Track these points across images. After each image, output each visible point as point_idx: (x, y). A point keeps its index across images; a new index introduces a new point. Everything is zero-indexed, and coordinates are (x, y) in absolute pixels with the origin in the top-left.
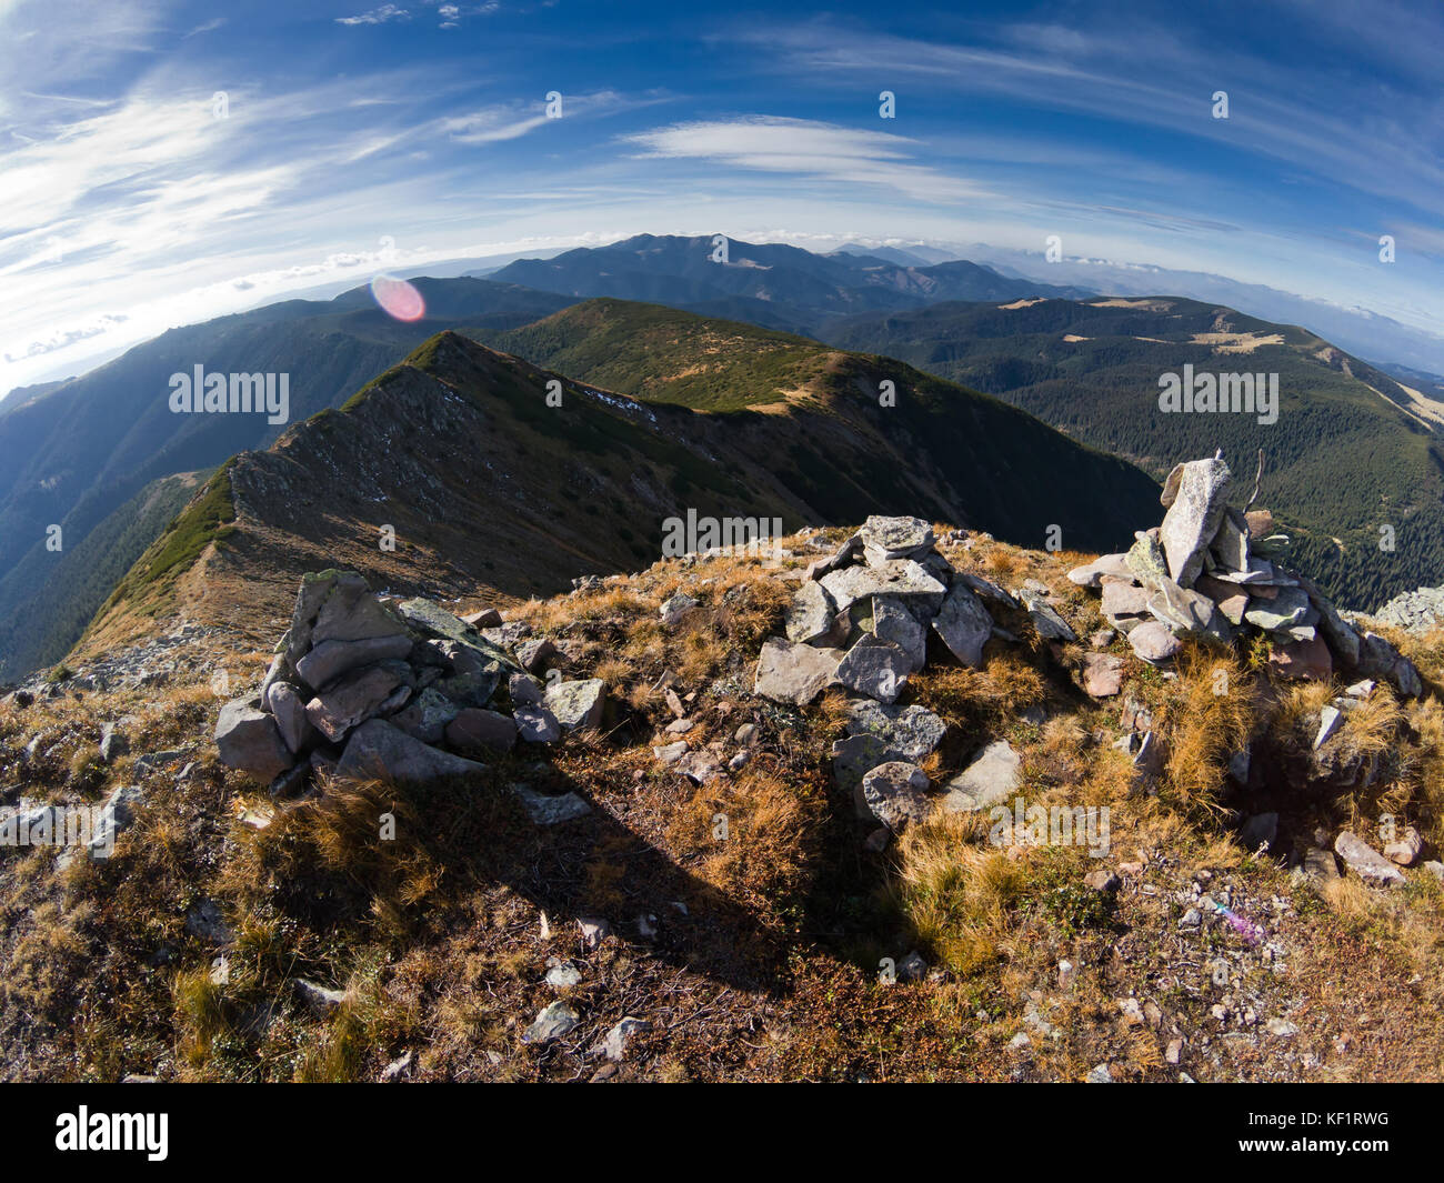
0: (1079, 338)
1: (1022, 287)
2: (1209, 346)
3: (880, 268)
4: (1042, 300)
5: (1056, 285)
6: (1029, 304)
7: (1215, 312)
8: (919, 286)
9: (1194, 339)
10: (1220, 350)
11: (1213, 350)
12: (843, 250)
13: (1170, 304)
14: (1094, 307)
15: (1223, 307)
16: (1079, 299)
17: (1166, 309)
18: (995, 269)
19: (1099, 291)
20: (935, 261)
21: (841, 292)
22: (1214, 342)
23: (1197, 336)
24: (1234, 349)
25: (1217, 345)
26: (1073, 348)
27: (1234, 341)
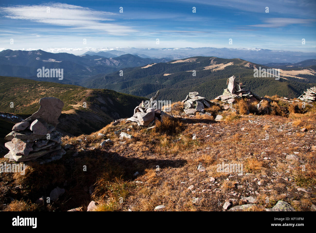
0: (169, 74)
1: (148, 60)
2: (210, 70)
3: (100, 59)
4: (155, 64)
5: (159, 58)
6: (151, 66)
7: (211, 59)
8: (114, 64)
9: (205, 69)
10: (214, 70)
11: (211, 71)
12: (86, 54)
13: (196, 59)
14: (172, 64)
15: (213, 57)
16: (167, 62)
17: (195, 61)
18: (139, 55)
19: (173, 58)
20: (118, 55)
21: (88, 68)
22: (211, 68)
23: (206, 67)
24: (218, 69)
25: (212, 69)
26: (167, 78)
27: (218, 67)
